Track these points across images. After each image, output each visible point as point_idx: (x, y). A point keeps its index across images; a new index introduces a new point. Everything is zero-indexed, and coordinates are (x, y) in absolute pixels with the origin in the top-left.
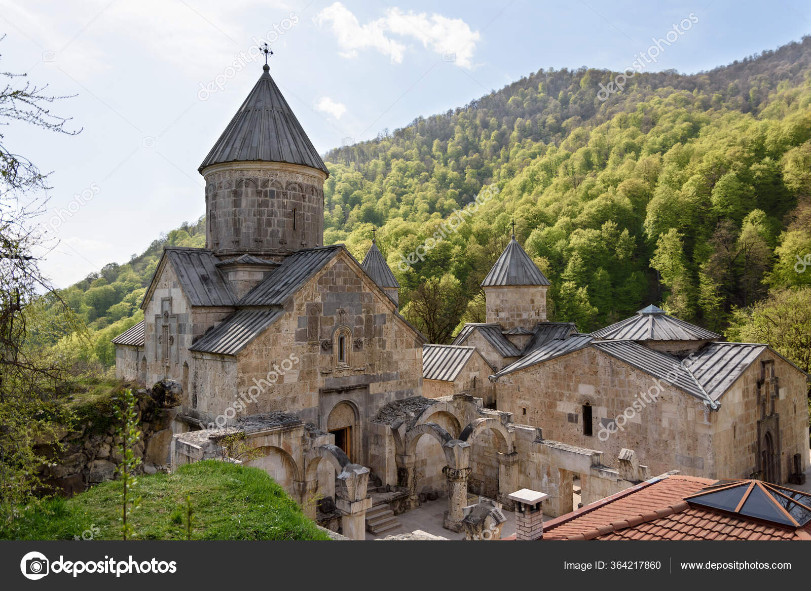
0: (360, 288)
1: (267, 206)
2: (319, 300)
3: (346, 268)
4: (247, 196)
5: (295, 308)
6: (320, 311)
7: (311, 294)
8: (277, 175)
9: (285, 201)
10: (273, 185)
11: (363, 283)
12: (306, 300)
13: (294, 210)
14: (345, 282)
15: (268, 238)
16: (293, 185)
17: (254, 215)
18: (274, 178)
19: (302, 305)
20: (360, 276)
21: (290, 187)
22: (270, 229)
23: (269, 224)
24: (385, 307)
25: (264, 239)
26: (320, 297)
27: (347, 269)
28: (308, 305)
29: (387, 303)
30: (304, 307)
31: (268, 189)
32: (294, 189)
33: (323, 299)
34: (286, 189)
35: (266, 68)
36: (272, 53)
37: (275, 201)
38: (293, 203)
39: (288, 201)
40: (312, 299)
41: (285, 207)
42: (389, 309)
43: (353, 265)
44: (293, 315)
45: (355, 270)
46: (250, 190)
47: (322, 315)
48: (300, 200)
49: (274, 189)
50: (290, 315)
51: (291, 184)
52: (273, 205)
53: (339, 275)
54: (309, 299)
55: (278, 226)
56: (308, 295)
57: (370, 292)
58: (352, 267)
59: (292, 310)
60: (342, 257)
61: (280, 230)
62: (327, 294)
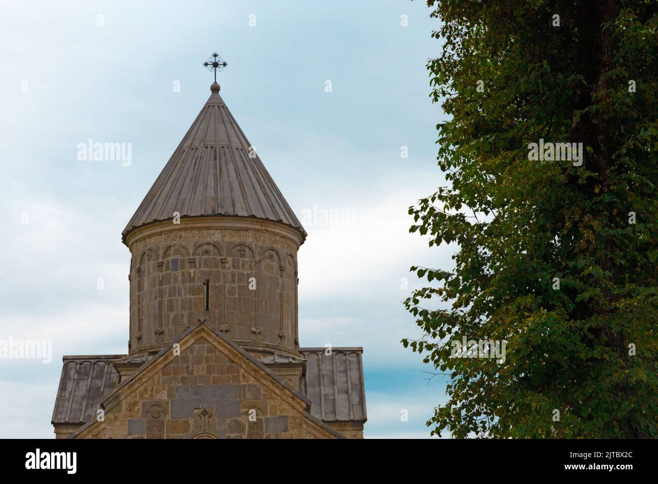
0: (237, 379)
1: (169, 283)
2: (164, 396)
3: (213, 349)
4: (149, 273)
5: (124, 408)
6: (165, 412)
7: (149, 389)
8: (181, 237)
9: (192, 271)
10: (177, 252)
11: (242, 371)
12: (141, 397)
13: (207, 283)
14: (210, 370)
15: (171, 327)
16: (205, 247)
17: (156, 298)
18: (177, 241)
19: (135, 404)
20: (237, 360)
21: (200, 251)
22: (172, 315)
23: (171, 308)
24: (285, 406)
25: (166, 330)
26: (165, 392)
27: (214, 352)
28: (144, 405)
29: (290, 400)
30: (139, 407)
31: (170, 258)
32: (207, 252)
33: (169, 395)
34: (194, 254)
35: (215, 89)
36: (225, 64)
37: (179, 273)
38: (204, 273)
39: (197, 270)
40: (151, 396)
41: (192, 280)
42: (294, 408)
43: (223, 345)
44: (120, 417)
45: (226, 352)
46: (151, 263)
47: (169, 417)
48: (216, 266)
49: (178, 257)
50: (116, 417)
51: (200, 246)
52: (176, 279)
53: (198, 361)
54: (147, 396)
55: (183, 308)
56: (146, 389)
57: (257, 383)
58: (221, 349)
59: (120, 411)
60: (203, 334)
61: (186, 313)
62: (178, 388)
